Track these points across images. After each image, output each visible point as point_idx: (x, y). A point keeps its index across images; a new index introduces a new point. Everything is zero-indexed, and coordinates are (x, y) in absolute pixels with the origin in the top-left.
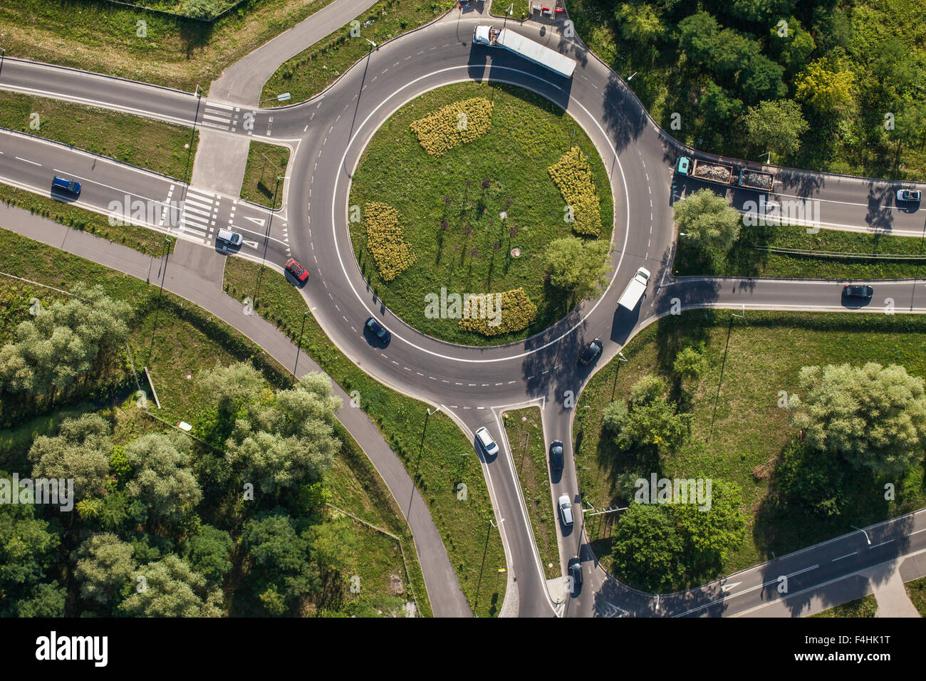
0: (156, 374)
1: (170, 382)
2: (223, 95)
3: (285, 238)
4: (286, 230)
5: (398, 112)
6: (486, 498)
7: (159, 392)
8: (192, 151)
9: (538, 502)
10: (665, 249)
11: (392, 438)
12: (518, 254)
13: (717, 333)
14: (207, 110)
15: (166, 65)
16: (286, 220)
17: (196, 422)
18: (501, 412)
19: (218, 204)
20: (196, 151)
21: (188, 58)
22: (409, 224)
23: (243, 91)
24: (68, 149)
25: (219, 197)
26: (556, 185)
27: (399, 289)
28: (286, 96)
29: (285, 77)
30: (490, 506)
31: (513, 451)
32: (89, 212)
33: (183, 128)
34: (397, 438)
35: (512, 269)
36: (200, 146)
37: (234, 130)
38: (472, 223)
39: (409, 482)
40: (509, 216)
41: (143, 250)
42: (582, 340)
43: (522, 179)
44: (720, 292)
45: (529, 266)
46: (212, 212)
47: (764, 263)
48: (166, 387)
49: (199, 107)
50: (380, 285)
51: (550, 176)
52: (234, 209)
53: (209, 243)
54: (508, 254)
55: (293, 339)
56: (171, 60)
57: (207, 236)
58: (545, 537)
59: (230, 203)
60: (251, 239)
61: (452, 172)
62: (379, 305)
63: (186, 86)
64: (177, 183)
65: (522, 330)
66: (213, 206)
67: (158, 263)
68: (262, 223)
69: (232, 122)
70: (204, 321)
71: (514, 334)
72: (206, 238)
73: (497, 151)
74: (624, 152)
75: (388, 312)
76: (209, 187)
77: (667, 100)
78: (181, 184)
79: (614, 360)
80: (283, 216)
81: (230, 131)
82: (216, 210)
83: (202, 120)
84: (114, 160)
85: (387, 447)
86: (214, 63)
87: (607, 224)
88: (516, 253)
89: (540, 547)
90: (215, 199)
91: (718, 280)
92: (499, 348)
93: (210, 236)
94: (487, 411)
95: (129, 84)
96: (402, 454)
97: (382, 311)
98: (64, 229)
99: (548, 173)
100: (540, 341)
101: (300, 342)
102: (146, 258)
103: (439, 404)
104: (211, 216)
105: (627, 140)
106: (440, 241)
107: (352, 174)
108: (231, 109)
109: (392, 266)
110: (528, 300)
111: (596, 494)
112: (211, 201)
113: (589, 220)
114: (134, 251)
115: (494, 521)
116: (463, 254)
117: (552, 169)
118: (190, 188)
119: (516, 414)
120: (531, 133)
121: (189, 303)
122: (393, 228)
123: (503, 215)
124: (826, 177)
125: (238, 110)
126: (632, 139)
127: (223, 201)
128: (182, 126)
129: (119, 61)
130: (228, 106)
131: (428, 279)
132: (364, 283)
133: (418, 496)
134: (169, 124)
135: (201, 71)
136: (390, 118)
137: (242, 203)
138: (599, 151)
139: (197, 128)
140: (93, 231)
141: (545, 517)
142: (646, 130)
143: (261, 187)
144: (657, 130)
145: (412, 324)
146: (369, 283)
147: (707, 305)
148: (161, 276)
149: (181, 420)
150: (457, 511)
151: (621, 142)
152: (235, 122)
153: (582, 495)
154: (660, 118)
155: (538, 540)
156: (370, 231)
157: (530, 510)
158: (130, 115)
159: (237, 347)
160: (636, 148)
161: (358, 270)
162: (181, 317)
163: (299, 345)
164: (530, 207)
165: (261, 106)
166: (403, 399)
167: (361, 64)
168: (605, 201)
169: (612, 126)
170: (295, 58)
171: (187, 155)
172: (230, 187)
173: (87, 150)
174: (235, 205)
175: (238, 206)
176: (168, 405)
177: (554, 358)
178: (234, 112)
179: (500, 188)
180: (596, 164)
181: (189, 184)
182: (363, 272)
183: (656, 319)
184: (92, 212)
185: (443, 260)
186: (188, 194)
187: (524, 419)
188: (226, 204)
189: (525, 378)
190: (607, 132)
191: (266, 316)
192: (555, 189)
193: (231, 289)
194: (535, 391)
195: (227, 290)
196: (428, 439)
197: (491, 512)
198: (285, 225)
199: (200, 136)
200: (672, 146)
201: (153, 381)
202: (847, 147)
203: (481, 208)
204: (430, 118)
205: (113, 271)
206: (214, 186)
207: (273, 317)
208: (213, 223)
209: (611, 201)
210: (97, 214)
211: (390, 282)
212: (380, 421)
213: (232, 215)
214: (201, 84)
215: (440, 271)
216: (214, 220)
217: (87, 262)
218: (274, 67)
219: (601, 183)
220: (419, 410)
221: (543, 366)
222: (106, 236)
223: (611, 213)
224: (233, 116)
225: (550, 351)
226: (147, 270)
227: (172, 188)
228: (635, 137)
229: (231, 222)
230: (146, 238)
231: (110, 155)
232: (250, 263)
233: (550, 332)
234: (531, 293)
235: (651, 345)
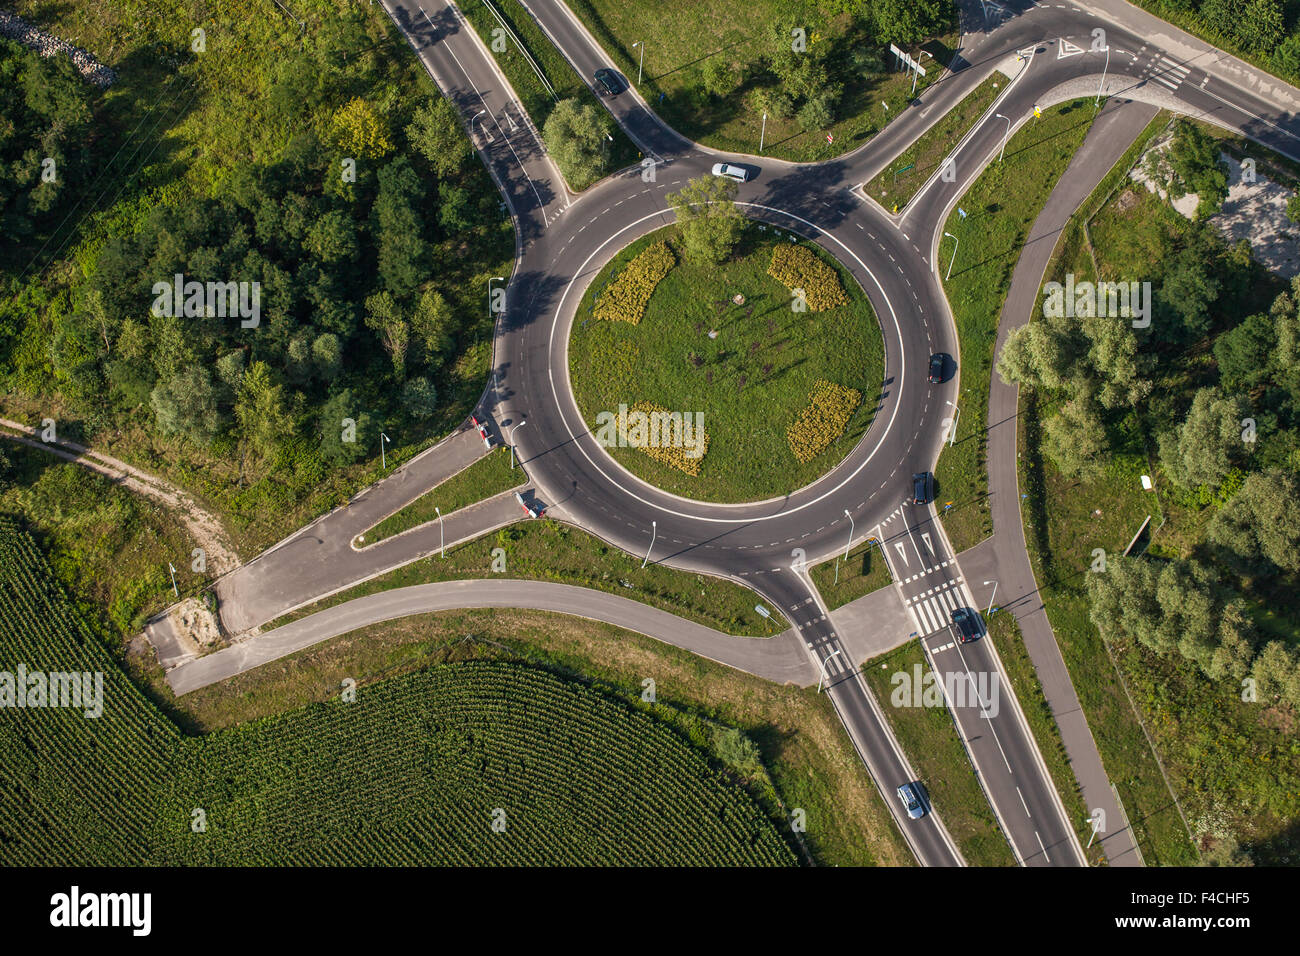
0: (1121, 543)
1: (1119, 525)
2: (808, 669)
3: (896, 515)
4: (888, 520)
5: (691, 497)
6: (984, 178)
7: (1136, 529)
8: (885, 658)
9: (949, 132)
10: (627, 180)
11: (1000, 292)
12: (739, 297)
13: (667, 88)
14: (834, 673)
15: (822, 745)
16: (878, 526)
17: (1134, 477)
18: (895, 217)
19: (915, 599)
20: (882, 655)
21: (797, 731)
22: (791, 410)
23: (788, 652)
24: (980, 774)
25: (908, 602)
26: (646, 308)
27: (858, 379)
28: (759, 609)
29: (743, 624)
30: (988, 170)
31: (921, 184)
32: (1024, 710)
33: (870, 683)
34: (996, 289)
35: (756, 292)
36: (874, 654)
37: (833, 635)
38: (744, 355)
39: (1026, 251)
40: (710, 329)
41: (1017, 632)
42: (768, 194)
43: (666, 341)
44: (627, 108)
45: (742, 280)
46: (928, 598)
47: (569, 89)
48: (1125, 525)
49: (838, 682)
50: (870, 398)
51: (642, 319)
52: (908, 581)
53: (959, 579)
54: (746, 305)
55: (984, 440)
56: (814, 746)
57: (954, 586)
58: (976, 106)
59: (906, 587)
60: (924, 545)
61: (710, 405)
62: (888, 388)
63: (828, 710)
64: (927, 649)
65: (808, 248)
66: (921, 601)
67: (1017, 612)
68: (899, 545)
69: (827, 642)
70: (1035, 529)
71: (815, 253)
72: (957, 585)
73: (656, 380)
74: (565, 275)
75: (887, 376)
76: (906, 618)
77: (482, 271)
78: (925, 644)
79: (766, 155)
80: (877, 531)
81: (837, 638)
82: (923, 595)
83: (847, 671)
84: (955, 723)
85: (1011, 292)
86: (784, 699)
87: (646, 242)
88: (739, 298)
89: (987, 105)
90: (913, 604)
91: (617, 117)
92: (837, 259)
93: (952, 582)
94: (905, 230)
95: (869, 764)
96: (1007, 275)
97: (890, 381)
98: (1061, 721)
99: (640, 322)
100: (801, 227)
101: (982, 432)
102: (1023, 626)
103: (933, 274)
104: (932, 596)
105: (550, 279)
106: (783, 372)
107: (783, 497)
108: (814, 652)
109: (843, 398)
110: (773, 261)
111: (900, 90)
112: (919, 606)
113: (655, 257)
114: (1025, 641)
115: (998, 157)
116: (778, 344)
117: (635, 321)
118: (922, 635)
119: (886, 203)
120: (614, 363)
121: (1031, 556)
122: (807, 421)
123: (713, 335)
124: (445, 91)
125: (810, 645)
126: (545, 277)
127: (909, 596)
128: (869, 685)
129: (855, 791)
130: (814, 656)
131: (828, 359)
132: (879, 415)
133: (1032, 234)
134: (877, 698)
135: (801, 706)
136: (703, 500)
137: (896, 577)
138: (581, 296)
139: (859, 669)
140: (1038, 692)
141: (957, 118)
142: (528, 269)
143: (866, 570)
144: (520, 261)
145: (881, 346)
146: (875, 410)
147: (648, 110)
148: (1028, 598)
149: (1143, 490)
150: (1015, 193)
151: (557, 283)
152: (825, 639)
153: (910, 102)
154: (505, 266)
155: (983, 111)
156: (827, 440)
157: (962, 135)
158: (899, 741)
159: (1034, 486)
160: (551, 267)
161: (871, 429)
162: (1050, 556)
163: (985, 431)
164: (686, 316)
165: (790, 626)
166: (955, 307)
167: (673, 564)
168: (625, 259)
169: (547, 302)
170: (715, 626)
171: (894, 659)
172: (890, 600)
173: (966, 755)
174: (904, 582)
175: (902, 579)
176: (1141, 512)
177: (805, 206)
178: (816, 647)
179: (690, 354)
180: (597, 290)
181: (920, 638)
182: (870, 422)
183: (696, 144)
184: (1022, 706)
185: (799, 356)
186: (929, 631)
187: (884, 194)
188: (909, 591)
189: (845, 218)
190: (557, 302)
191: (983, 479)
192: (650, 306)
193: (987, 527)
194: (849, 202)
195: (990, 530)
196: (973, 262)
197: (993, 165)
198: (884, 524)
199: (865, 661)
200: (524, 238)
201: (1130, 541)
202: (403, 92)
203: (721, 358)
204: (674, 463)
205: (1061, 646)
206: (902, 614)
207: (980, 472)
208: (937, 589)
209: (621, 253)
210: (1019, 699)
211: (860, 391)
212: (993, 313)
213: (915, 577)
214: (817, 699)
215: (811, 353)
216: (934, 591)
217: (1073, 675)
218: (742, 640)
219: (610, 274)
220: (954, 286)
221: (821, 210)
222: (1033, 676)
223: (632, 246)
224: (819, 645)
225: (803, 213)
226: (1033, 616)
227: (936, 651)
228: (540, 274)
229: (923, 574)
230: (1004, 639)
231: (954, 730)
232: (946, 529)
233: (786, 224)
234: (764, 264)
235: (725, 134)
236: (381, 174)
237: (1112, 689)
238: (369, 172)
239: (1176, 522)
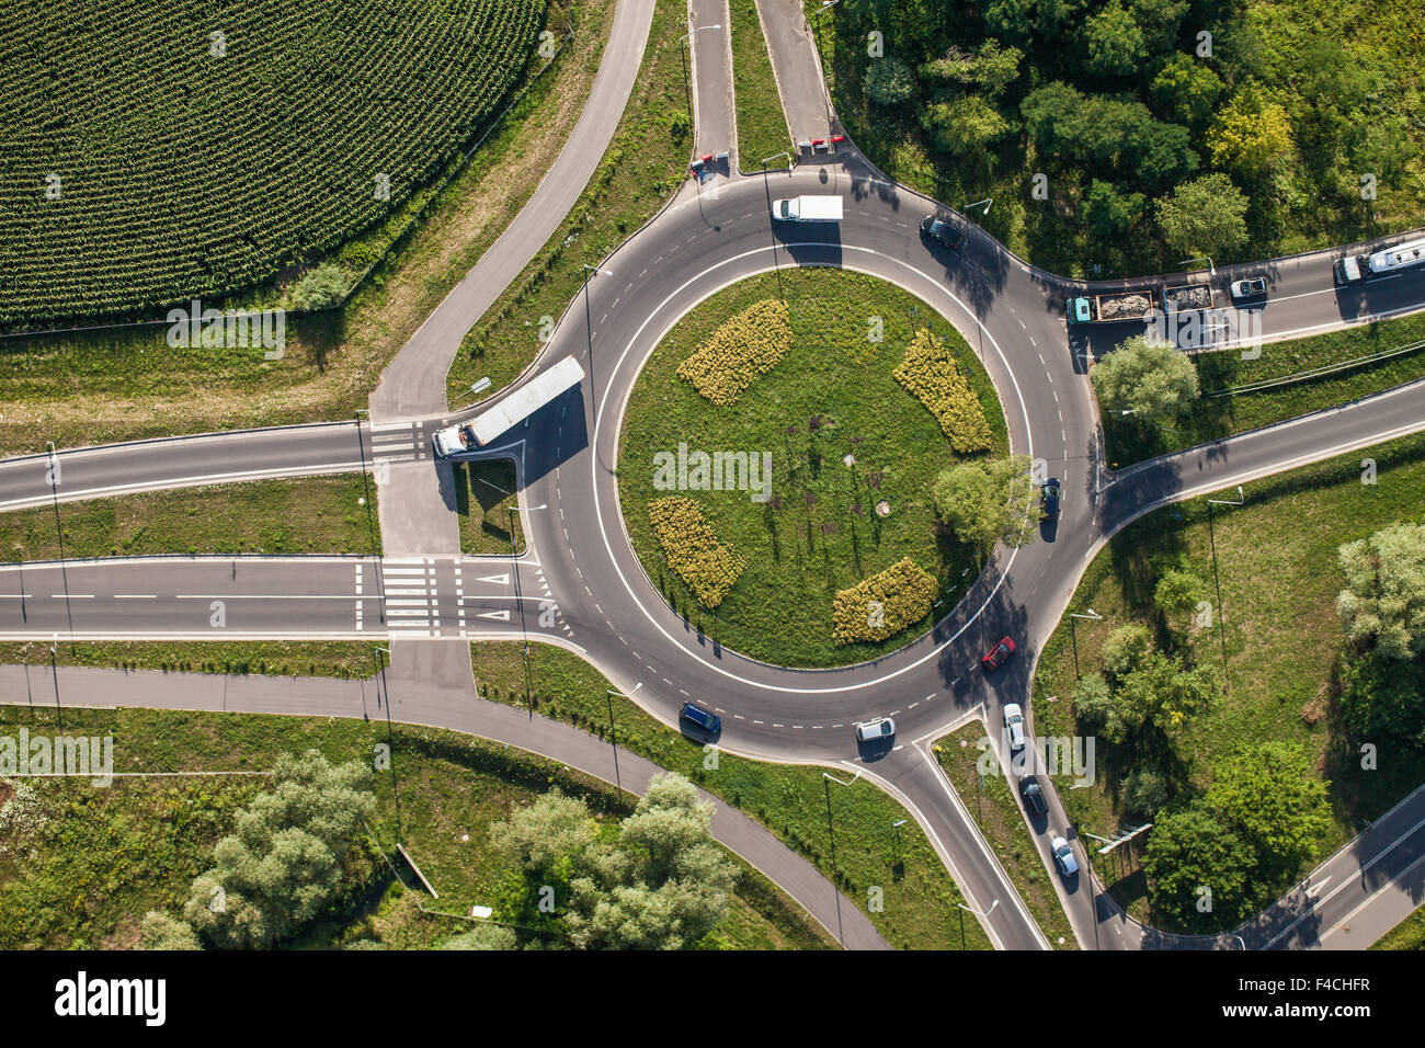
0: (416, 849)
1: (441, 855)
2: (391, 409)
3: (546, 591)
4: (543, 579)
5: (653, 357)
6: (944, 875)
7: (428, 874)
8: (371, 506)
9: (1018, 856)
10: (1088, 438)
11: (786, 832)
12: (886, 510)
13: (1194, 534)
14: (374, 439)
15: (294, 391)
16: (539, 564)
17: (495, 900)
18: (928, 744)
19: (432, 572)
20: (376, 504)
21: (322, 370)
22: (720, 515)
23: (419, 395)
24: (188, 560)
25: (431, 562)
26: (911, 393)
27: (733, 613)
28: (485, 383)
29: (473, 355)
30: (952, 884)
31: (962, 795)
32: (248, 643)
33: (347, 476)
34: (791, 830)
35: (886, 534)
36: (381, 495)
37: (422, 456)
38: (809, 486)
39: (828, 887)
40: (858, 459)
41: (346, 674)
42: (1011, 605)
43: (860, 400)
44: (1183, 475)
45: (908, 522)
46: (428, 587)
47: (1231, 414)
48: (437, 863)
49: (362, 439)
50: (703, 618)
51: (899, 383)
52: (458, 572)
53: (437, 633)
54: (873, 515)
55: (602, 735)
56: (297, 382)
57: (431, 623)
58: (1042, 904)
59: (451, 566)
60: (497, 609)
61: (759, 421)
62: (709, 646)
63: (331, 413)
64: (365, 560)
65: (923, 620)
66: (427, 577)
67: (372, 686)
68: (506, 579)
69: (416, 446)
70: (466, 749)
71: (914, 626)
72: (431, 628)
73: (813, 370)
74: (989, 316)
75: (726, 651)
76: (412, 551)
77: (1028, 222)
78: (371, 560)
79: (1063, 619)
80: (533, 559)
81: (417, 459)
82: (433, 582)
83: (372, 456)
84: (262, 555)
85: (782, 847)
86: (364, 367)
87: (998, 428)
88: (884, 509)
89: (1039, 920)
90: (426, 566)
91: (1173, 458)
92: (897, 654)
93: (437, 623)
94: (908, 749)
95: (248, 435)
96: (806, 851)
97: (717, 653)
98: (219, 680)
99: (895, 380)
100: (954, 625)
101: (613, 736)
102: (353, 685)
103: (838, 761)
104: (429, 593)
105: (989, 297)
106: (772, 526)
107: (615, 468)
108: (410, 426)
109: (713, 584)
110: (921, 571)
111: (1095, 819)
112: (421, 572)
113: (973, 430)
114: (332, 680)
115: (965, 903)
116: (810, 534)
117: (898, 373)
118: (384, 561)
119: (950, 740)
120: (853, 329)
121: (436, 731)
122: (699, 529)
123: (849, 460)
124: (1279, 264)
125: (420, 425)
126: (994, 293)
127: (439, 566)
128: (345, 474)
129: (223, 407)
130: (404, 423)
131: (770, 586)
132: (679, 621)
133: (847, 903)
134: (326, 477)
135: (348, 384)
136: (644, 370)
137: (468, 559)
138: (954, 325)
139: (368, 470)
140: (263, 669)
141: (1033, 874)
142: (1010, 274)
143: (488, 528)
144: (1026, 269)
145: (766, 659)
146: (686, 618)
147: (1170, 499)
148: (383, 704)
149: (474, 904)
150: (909, 906)
151: (981, 303)
152: (421, 445)
153: (1076, 826)
154: (1025, 250)
155: (1033, 910)
156: (666, 543)
157: (1009, 871)
158: (264, 481)
159: (523, 772)
160: (1005, 304)
161: (664, 606)
162: (429, 755)
163: (614, 740)
164: (884, 437)
165: (451, 409)
166: (785, 770)
167: (577, 304)
168: (986, 395)
169: (962, 283)
170: (482, 322)
171: (366, 515)
172: (443, 541)
173: (218, 553)
174: (457, 566)
175: (463, 566)
176: (447, 889)
177: (980, 642)
178: (415, 430)
179: (833, 422)
180: (958, 347)
181: (381, 556)
182: (674, 606)
183: (1106, 541)
184: (254, 642)
185: (785, 552)
186: (386, 571)
187: (964, 744)
188: (445, 568)
189: (947, 686)
190: (958, 294)
191: (552, 714)
192: (911, 400)
193: (490, 692)
194: (967, 698)
195: (485, 694)
196: (837, 816)
197: (957, 893)
198: (540, 572)
199: (376, 481)
200: (1054, 286)
201: (415, 860)
202: (1295, 211)
203: (815, 461)
204: (702, 352)
205: (310, 719)
206: (419, 547)
207: (563, 712)
208: (435, 602)
209: (994, 393)
210: (262, 642)
211: (716, 608)
212: (761, 813)
213: (459, 582)
214: (350, 407)
215: (784, 569)
216: (434, 597)
217: (268, 718)
218: (454, 346)
219: (971, 369)
220: (812, 778)
221: (968, 660)
222: (285, 671)
223: (999, 409)
224: (415, 436)
225: (971, 635)
226: (359, 702)
227: (359, 569)
228: (999, 290)
229: (460, 592)
230: (344, 655)
231: (253, 550)
232: (506, 644)
233: (964, 607)
234: (921, 559)
235: (1108, 581)
236: (1182, 133)
237: (235, 758)
238: (1190, 117)
239: (418, 926)
